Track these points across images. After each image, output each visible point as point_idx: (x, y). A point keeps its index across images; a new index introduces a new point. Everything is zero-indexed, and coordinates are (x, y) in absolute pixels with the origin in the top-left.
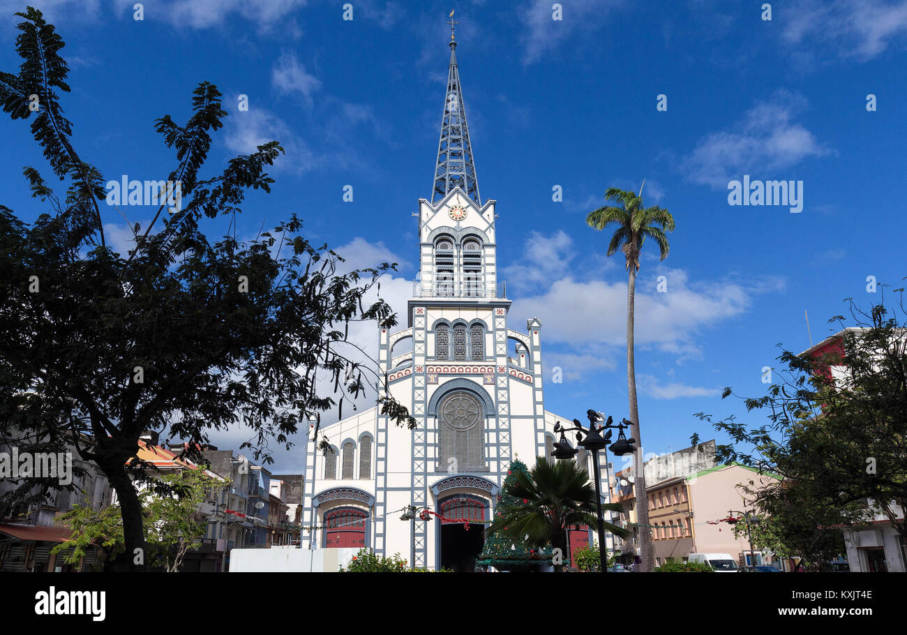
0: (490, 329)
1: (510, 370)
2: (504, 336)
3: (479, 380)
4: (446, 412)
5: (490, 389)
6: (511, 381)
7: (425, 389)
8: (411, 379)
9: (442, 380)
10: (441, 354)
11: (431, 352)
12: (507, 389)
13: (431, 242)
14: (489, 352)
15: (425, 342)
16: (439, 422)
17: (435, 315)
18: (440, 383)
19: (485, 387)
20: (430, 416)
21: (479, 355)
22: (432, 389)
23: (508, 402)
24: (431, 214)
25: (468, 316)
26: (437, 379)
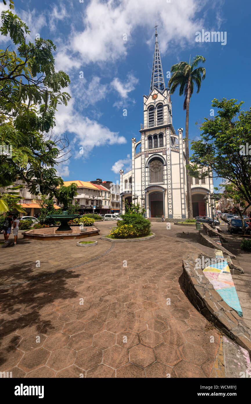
0: (165, 135)
1: (171, 149)
2: (169, 137)
3: (161, 154)
4: (151, 166)
5: (165, 156)
6: (172, 152)
7: (145, 159)
8: (140, 157)
9: (150, 155)
10: (150, 147)
11: (147, 147)
12: (170, 155)
13: (147, 109)
14: (164, 144)
15: (145, 144)
16: (150, 169)
17: (148, 134)
18: (149, 156)
19: (163, 156)
20: (146, 167)
21: (162, 145)
22: (147, 159)
23: (171, 160)
24: (146, 99)
25: (158, 132)
26: (148, 155)
